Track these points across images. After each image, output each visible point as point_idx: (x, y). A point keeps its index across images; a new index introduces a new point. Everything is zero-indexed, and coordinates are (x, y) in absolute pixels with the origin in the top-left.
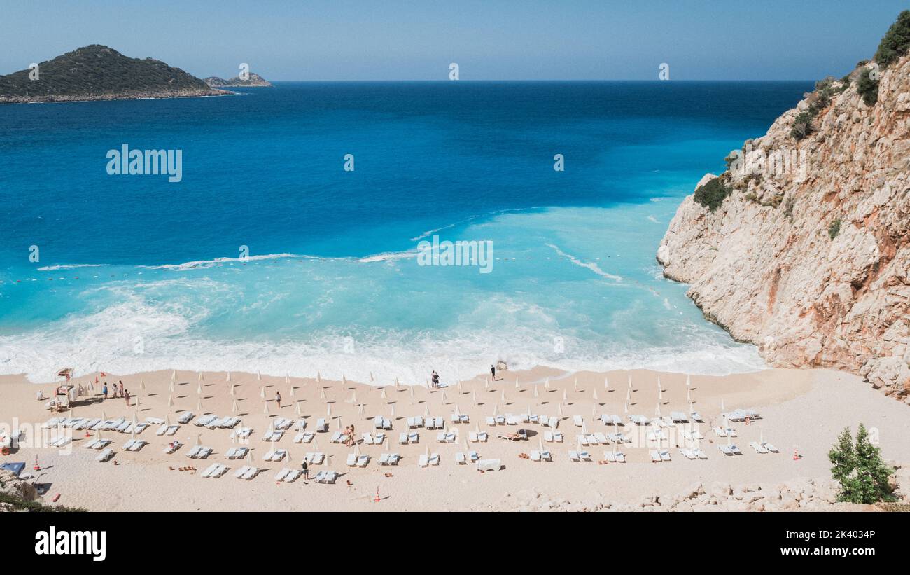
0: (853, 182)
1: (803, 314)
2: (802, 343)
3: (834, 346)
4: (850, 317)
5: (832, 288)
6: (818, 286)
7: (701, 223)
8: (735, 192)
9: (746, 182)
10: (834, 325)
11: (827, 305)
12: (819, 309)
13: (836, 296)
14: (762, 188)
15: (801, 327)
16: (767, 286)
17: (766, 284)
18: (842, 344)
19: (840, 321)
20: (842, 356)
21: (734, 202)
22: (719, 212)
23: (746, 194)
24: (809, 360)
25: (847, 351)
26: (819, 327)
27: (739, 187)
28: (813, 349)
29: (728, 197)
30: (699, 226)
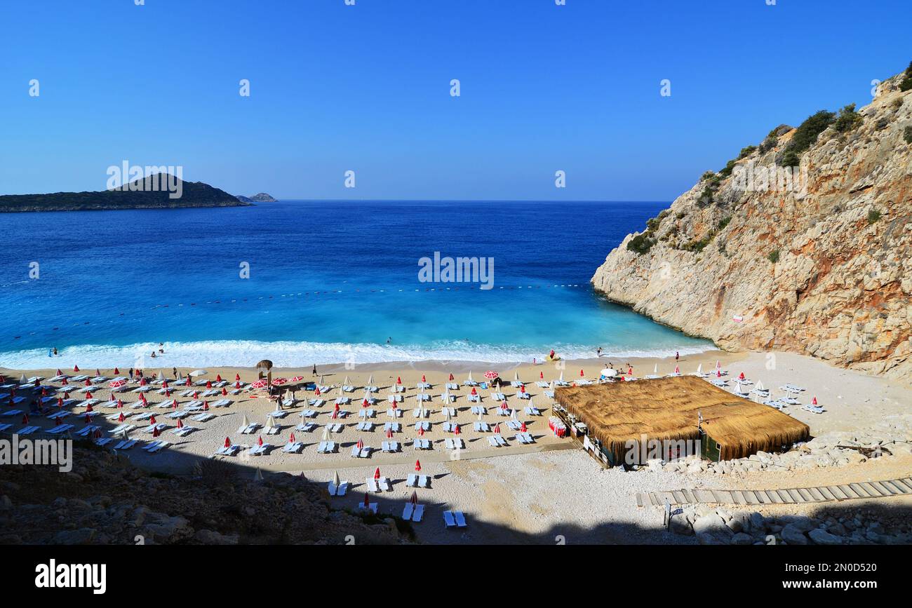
0: (786, 225)
1: (757, 314)
2: (758, 334)
3: (784, 334)
4: (795, 314)
5: (780, 295)
6: (768, 295)
7: (634, 264)
8: (660, 243)
9: (668, 235)
10: (784, 320)
11: (777, 307)
12: (770, 311)
13: (785, 301)
14: (678, 239)
15: (756, 323)
16: (714, 299)
17: (713, 298)
18: (791, 332)
19: (788, 317)
20: (789, 341)
21: (659, 249)
22: (647, 256)
23: (668, 243)
24: (763, 345)
25: (794, 337)
26: (771, 322)
27: (662, 239)
28: (767, 336)
29: (654, 246)
30: (632, 266)
